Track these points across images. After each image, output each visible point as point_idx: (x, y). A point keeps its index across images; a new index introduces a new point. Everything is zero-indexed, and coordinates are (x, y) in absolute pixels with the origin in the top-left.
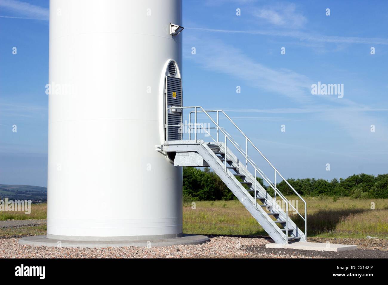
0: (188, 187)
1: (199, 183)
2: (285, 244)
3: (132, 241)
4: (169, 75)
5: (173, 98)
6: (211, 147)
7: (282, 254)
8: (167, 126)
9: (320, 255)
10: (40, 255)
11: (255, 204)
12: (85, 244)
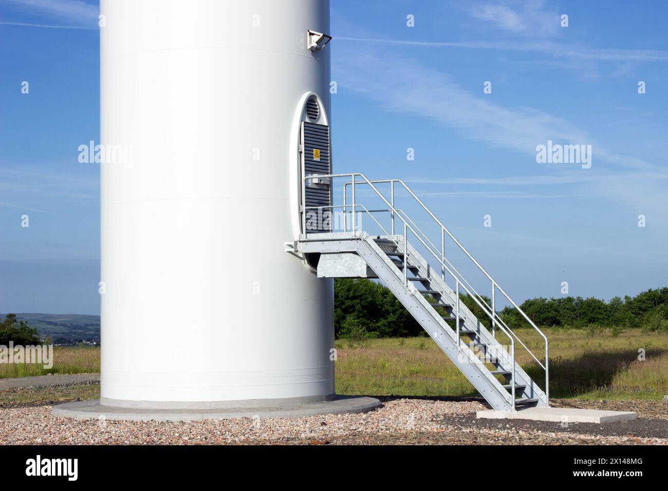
0: (360, 315)
1: (380, 307)
2: (510, 411)
3: (246, 409)
4: (307, 120)
5: (314, 159)
6: (382, 243)
7: (504, 428)
8: (304, 208)
9: (569, 430)
10: (85, 433)
11: (458, 343)
12: (163, 415)
